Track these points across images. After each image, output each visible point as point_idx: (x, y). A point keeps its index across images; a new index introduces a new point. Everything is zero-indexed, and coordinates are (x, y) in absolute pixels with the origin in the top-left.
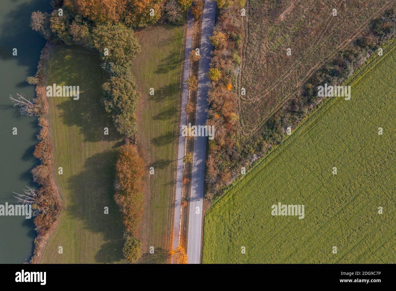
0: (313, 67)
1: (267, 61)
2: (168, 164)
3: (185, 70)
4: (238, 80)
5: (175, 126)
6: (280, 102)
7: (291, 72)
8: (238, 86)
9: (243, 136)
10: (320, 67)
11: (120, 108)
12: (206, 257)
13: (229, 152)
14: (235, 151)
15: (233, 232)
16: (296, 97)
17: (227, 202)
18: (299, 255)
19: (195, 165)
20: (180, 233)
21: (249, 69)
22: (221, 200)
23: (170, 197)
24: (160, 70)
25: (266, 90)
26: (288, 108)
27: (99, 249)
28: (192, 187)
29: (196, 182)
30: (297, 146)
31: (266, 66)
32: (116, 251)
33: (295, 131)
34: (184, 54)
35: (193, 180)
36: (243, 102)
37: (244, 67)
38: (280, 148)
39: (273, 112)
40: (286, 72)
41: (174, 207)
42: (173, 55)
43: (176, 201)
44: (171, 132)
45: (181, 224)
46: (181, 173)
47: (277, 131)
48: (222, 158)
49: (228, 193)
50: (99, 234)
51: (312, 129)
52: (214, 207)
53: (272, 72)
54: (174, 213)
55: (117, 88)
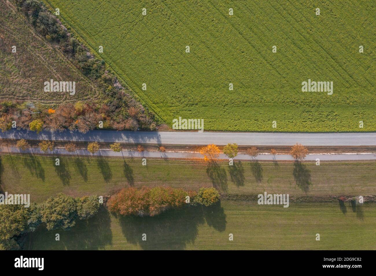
0: (33, 34)
1: (30, 77)
2: (128, 165)
3: (40, 153)
4: (47, 103)
5: (92, 160)
6: (66, 64)
7: (38, 55)
8: (53, 103)
9: (99, 97)
10: (32, 28)
11: (69, 213)
12: (213, 126)
13: (112, 109)
14: (112, 103)
15: (189, 102)
16: (61, 49)
17: (161, 109)
18: (207, 40)
19: (127, 141)
20: (192, 152)
21: (36, 93)
22: (159, 114)
23: (159, 163)
24: (42, 175)
25: (56, 77)
26: (71, 56)
27: (212, 228)
28: (148, 142)
29: (142, 138)
30: (106, 46)
31: (34, 78)
32: (213, 212)
33: (92, 49)
34: (26, 154)
35: (141, 141)
36: (67, 98)
37: (36, 98)
38: (108, 62)
39: (76, 70)
40: (39, 59)
41: (167, 158)
42: (27, 165)
43: (161, 156)
44: (98, 164)
45: (183, 152)
46: (135, 153)
47: (92, 65)
48: (118, 115)
49: (153, 108)
50: (199, 228)
51: (90, 33)
52: (166, 121)
53: (39, 72)
54: (173, 159)
55: (50, 216)
